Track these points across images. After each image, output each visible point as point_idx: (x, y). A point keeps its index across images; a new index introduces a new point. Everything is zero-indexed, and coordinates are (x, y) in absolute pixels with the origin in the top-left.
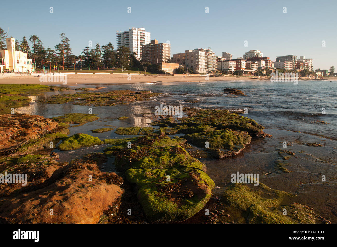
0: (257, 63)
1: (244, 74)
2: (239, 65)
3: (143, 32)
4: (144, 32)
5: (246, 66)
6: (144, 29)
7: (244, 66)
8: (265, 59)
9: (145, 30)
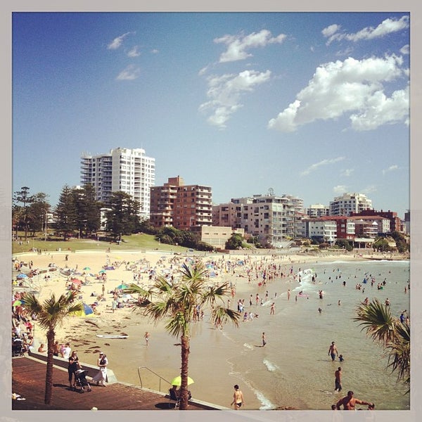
0: (376, 224)
1: (355, 247)
2: (343, 228)
3: (141, 157)
4: (143, 157)
5: (355, 231)
6: (142, 151)
7: (351, 231)
8: (389, 215)
9: (144, 152)
